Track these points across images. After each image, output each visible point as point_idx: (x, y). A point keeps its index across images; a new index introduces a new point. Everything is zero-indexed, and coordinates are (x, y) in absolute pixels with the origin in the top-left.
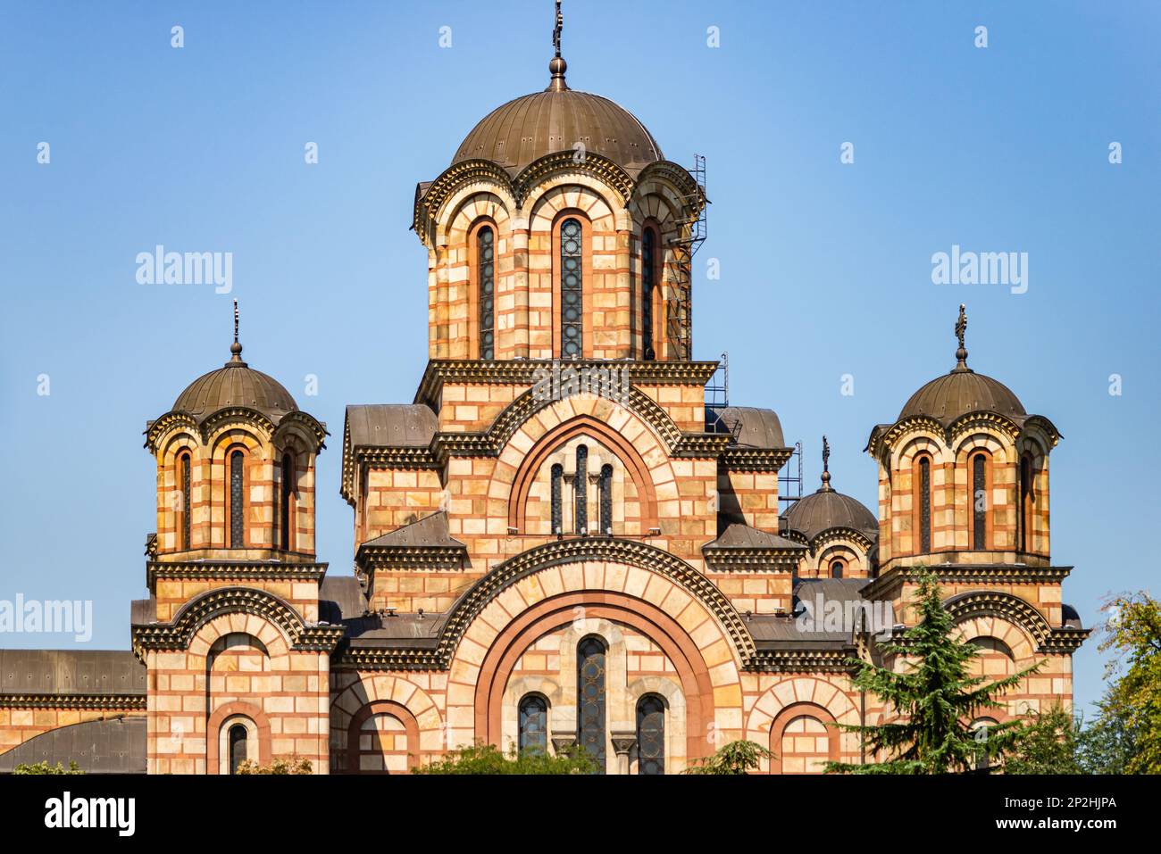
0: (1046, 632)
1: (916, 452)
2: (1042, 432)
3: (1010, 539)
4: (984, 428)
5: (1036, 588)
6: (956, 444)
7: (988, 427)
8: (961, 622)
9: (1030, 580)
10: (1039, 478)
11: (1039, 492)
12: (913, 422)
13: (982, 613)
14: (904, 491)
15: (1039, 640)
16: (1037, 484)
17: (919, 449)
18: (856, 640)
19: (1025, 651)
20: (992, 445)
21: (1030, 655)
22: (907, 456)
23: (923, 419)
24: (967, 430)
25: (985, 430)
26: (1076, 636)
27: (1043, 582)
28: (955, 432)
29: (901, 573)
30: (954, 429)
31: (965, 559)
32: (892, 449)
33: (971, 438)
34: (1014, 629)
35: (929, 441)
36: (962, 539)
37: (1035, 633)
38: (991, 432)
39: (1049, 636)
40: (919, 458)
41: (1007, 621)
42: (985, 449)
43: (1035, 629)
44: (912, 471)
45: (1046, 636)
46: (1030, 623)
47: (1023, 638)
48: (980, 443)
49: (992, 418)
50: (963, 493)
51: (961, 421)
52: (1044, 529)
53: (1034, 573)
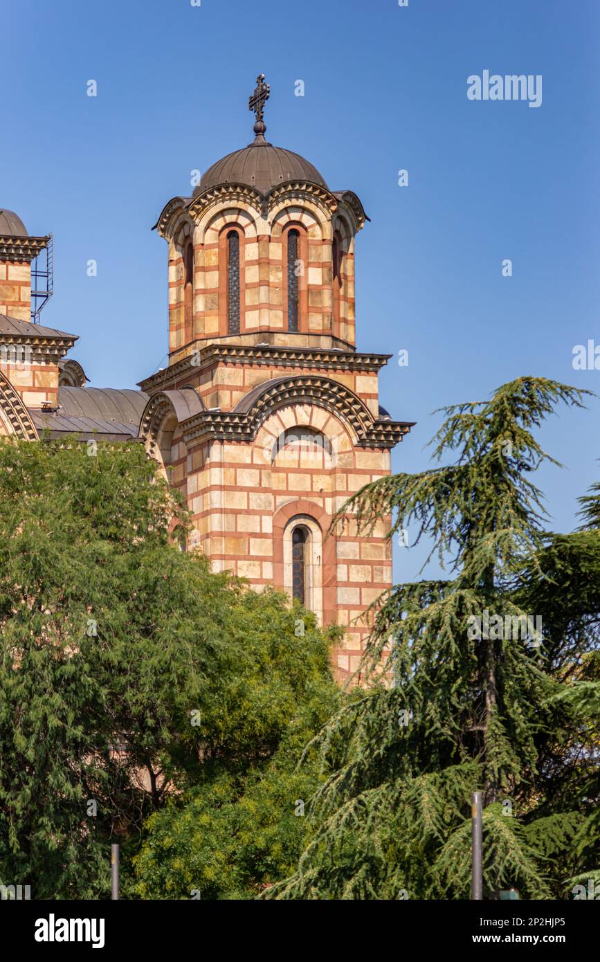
0: (367, 423)
1: (223, 224)
2: (351, 212)
3: (326, 322)
4: (300, 200)
5: (353, 377)
6: (272, 215)
7: (304, 199)
8: (279, 409)
9: (347, 367)
10: (345, 263)
11: (346, 277)
12: (224, 190)
13: (300, 400)
14: (209, 267)
15: (360, 432)
16: (345, 268)
17: (228, 222)
18: (142, 434)
19: (344, 444)
20: (307, 220)
21: (349, 448)
22: (213, 229)
23: (235, 187)
24: (283, 201)
25: (301, 202)
26: (398, 429)
27: (359, 371)
28: (272, 202)
29: (217, 352)
30: (271, 198)
31: (280, 341)
32: (197, 221)
33: (286, 210)
34: (332, 420)
35: (240, 211)
36: (276, 320)
37: (356, 424)
38: (307, 205)
39: (371, 428)
40: (226, 231)
41: (326, 410)
42: (299, 223)
43: (356, 420)
44: (218, 246)
45: (368, 428)
46: (351, 413)
47: (342, 429)
48: (295, 216)
49: (310, 189)
50: (277, 270)
51: (278, 190)
52: (350, 318)
53: (352, 360)
